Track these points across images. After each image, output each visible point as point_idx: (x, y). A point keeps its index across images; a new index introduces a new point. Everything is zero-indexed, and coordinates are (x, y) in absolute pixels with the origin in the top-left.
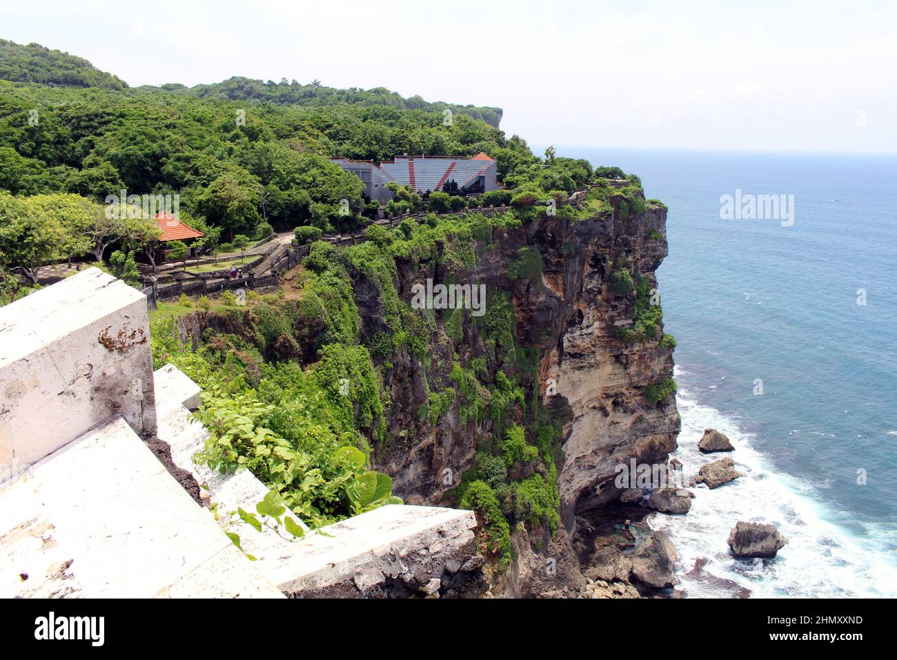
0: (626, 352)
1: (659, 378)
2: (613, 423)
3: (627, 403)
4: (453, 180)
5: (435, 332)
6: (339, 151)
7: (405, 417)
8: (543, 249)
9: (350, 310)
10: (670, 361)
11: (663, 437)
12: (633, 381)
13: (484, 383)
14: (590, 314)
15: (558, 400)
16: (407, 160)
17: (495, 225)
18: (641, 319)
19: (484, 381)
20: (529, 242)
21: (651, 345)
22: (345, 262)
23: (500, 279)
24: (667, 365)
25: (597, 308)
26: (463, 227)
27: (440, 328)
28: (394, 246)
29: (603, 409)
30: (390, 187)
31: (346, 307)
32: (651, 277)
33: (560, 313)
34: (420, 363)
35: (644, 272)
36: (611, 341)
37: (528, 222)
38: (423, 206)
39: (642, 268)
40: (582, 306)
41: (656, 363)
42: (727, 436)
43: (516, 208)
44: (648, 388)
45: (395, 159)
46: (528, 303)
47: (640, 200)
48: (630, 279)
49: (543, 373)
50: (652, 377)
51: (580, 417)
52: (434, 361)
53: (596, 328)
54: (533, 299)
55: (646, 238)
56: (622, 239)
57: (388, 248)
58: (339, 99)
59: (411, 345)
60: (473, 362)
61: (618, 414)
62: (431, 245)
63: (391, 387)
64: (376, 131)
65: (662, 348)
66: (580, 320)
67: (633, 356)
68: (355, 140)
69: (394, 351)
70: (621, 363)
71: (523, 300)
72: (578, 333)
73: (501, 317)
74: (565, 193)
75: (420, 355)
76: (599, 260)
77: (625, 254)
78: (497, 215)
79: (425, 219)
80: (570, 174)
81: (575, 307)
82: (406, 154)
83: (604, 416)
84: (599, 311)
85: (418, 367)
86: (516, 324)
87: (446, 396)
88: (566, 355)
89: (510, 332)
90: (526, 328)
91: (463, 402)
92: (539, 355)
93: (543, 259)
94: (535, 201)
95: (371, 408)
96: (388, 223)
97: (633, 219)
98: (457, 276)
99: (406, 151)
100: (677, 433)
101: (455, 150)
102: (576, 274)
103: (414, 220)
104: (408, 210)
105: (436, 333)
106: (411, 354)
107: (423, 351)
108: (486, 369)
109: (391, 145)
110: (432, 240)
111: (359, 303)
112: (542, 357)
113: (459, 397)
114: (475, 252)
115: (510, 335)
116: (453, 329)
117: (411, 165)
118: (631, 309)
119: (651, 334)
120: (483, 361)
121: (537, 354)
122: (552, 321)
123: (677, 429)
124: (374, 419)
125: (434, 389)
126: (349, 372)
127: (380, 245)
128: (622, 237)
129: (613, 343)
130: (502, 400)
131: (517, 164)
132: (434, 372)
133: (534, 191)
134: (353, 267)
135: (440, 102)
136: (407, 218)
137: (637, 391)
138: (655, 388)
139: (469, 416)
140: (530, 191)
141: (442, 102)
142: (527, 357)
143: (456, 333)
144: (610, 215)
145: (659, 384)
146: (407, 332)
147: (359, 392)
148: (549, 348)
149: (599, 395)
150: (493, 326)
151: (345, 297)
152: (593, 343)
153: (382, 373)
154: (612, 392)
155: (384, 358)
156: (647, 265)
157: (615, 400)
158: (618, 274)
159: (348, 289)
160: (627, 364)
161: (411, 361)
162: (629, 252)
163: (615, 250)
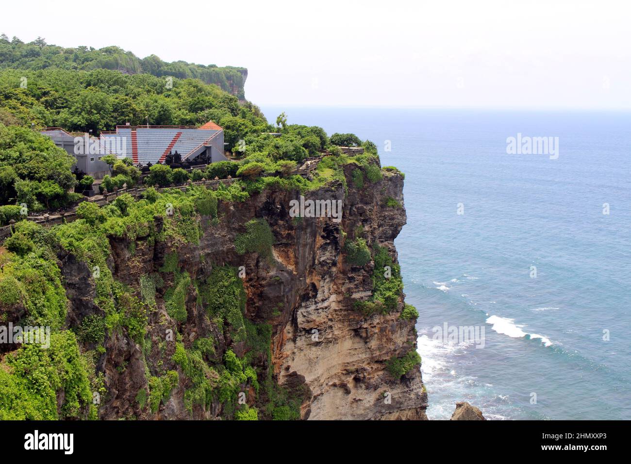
0: (365, 326)
1: (402, 351)
2: (356, 401)
3: (369, 379)
4: (176, 152)
5: (155, 312)
6: (57, 121)
7: (123, 404)
8: (272, 222)
9: (57, 294)
10: (413, 333)
11: (410, 413)
12: (374, 355)
13: (212, 364)
14: (325, 287)
15: (295, 380)
16: (130, 130)
17: (220, 198)
18: (381, 291)
19: (212, 362)
20: (258, 215)
21: (393, 316)
22: (52, 243)
23: (227, 253)
24: (410, 337)
25: (333, 280)
26: (185, 201)
27: (161, 308)
28: (107, 225)
29: (343, 386)
30: (107, 161)
31: (51, 290)
32: (390, 247)
33: (292, 288)
34: (138, 346)
35: (382, 242)
36: (349, 314)
37: (255, 193)
38: (143, 179)
39: (380, 237)
40: (316, 279)
41: (398, 336)
42: (480, 409)
43: (243, 180)
44: (391, 362)
45: (117, 129)
46: (258, 278)
47: (375, 167)
48: (367, 250)
49: (277, 351)
50: (395, 350)
51: (319, 395)
52: (155, 343)
53: (333, 301)
54: (263, 274)
55: (383, 207)
56: (358, 209)
57: (101, 226)
58: (67, 59)
59: (127, 327)
60: (199, 342)
61: (360, 391)
62: (149, 222)
63: (104, 372)
64: (96, 99)
65: (403, 319)
66: (314, 294)
67: (373, 329)
68: (73, 108)
69: (107, 334)
70: (361, 337)
71: (252, 275)
72: (313, 307)
73: (229, 294)
74: (293, 163)
75: (137, 337)
76: (332, 231)
77: (360, 223)
78: (222, 187)
79: (145, 193)
80: (302, 142)
81: (308, 281)
82: (128, 124)
83: (345, 393)
84: (335, 284)
85: (136, 351)
86: (246, 301)
87: (168, 379)
88: (301, 331)
89: (239, 309)
90: (256, 305)
91: (188, 385)
92: (271, 332)
93: (273, 232)
94: (263, 171)
95: (79, 396)
96: (102, 199)
97: (368, 187)
98: (178, 252)
99: (129, 121)
100: (424, 408)
101: (183, 119)
102: (308, 246)
103: (130, 195)
104: (125, 185)
105: (156, 314)
106: (127, 336)
107: (141, 333)
108: (213, 350)
109: (112, 114)
110: (150, 216)
111: (68, 286)
112: (275, 334)
113: (183, 380)
114: (199, 226)
115: (240, 312)
116: (175, 308)
117: (134, 136)
118: (369, 280)
119: (391, 305)
120: (210, 340)
121: (269, 331)
122: (283, 296)
123: (424, 404)
124: (82, 408)
125: (155, 373)
126: (53, 359)
127: (92, 223)
128: (357, 206)
129: (352, 317)
130: (232, 382)
131: (247, 133)
132: (155, 354)
133: (262, 161)
134: (61, 247)
135: (180, 62)
136: (123, 193)
137: (380, 366)
138: (398, 361)
139: (195, 400)
140: (258, 161)
141: (182, 62)
142: (259, 334)
143: (179, 313)
144: (341, 184)
145: (402, 358)
146: (123, 314)
147: (64, 380)
148: (283, 324)
149: (340, 371)
150: (220, 303)
151: (51, 280)
152: (330, 317)
153: (94, 358)
154: (353, 368)
155: (96, 342)
156: (385, 234)
157: (356, 376)
158: (353, 245)
159: (54, 270)
160: (367, 337)
161: (128, 344)
162: (365, 221)
163: (350, 220)
